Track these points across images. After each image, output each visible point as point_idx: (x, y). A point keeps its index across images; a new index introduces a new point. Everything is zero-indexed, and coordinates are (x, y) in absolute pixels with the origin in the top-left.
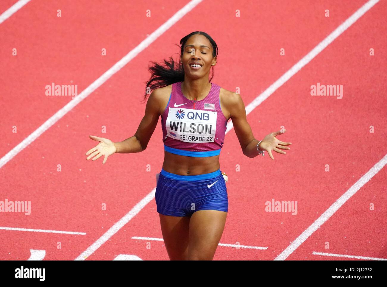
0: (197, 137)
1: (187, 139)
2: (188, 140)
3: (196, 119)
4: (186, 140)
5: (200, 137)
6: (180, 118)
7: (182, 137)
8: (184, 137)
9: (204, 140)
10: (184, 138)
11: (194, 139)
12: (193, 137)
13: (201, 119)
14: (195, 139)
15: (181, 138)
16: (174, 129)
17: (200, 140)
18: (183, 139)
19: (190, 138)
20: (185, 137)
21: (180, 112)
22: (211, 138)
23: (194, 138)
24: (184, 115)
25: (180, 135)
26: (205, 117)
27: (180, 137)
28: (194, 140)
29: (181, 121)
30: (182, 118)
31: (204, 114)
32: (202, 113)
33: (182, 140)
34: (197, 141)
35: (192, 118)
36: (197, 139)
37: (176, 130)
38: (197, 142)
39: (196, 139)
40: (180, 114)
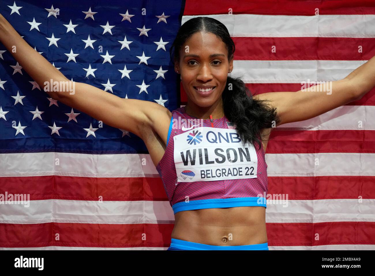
0: (229, 169)
1: (214, 175)
2: (215, 177)
3: (220, 142)
4: (212, 177)
5: (234, 169)
6: (197, 143)
7: (205, 174)
8: (208, 172)
9: (241, 173)
10: (208, 175)
11: (224, 173)
12: (222, 169)
13: (228, 141)
14: (226, 174)
15: (203, 176)
16: (189, 163)
17: (235, 173)
18: (207, 177)
19: (218, 171)
20: (210, 172)
21: (194, 134)
22: (252, 169)
23: (224, 171)
24: (202, 136)
25: (201, 171)
26: (233, 139)
27: (202, 174)
28: (226, 176)
29: (197, 147)
30: (199, 143)
31: (231, 134)
32: (227, 134)
33: (206, 179)
34: (230, 175)
35: (215, 141)
36: (230, 172)
37: (193, 163)
38: (230, 177)
39: (228, 174)
40: (194, 137)
